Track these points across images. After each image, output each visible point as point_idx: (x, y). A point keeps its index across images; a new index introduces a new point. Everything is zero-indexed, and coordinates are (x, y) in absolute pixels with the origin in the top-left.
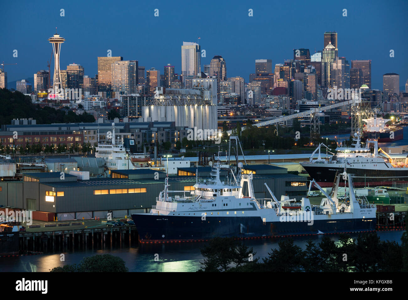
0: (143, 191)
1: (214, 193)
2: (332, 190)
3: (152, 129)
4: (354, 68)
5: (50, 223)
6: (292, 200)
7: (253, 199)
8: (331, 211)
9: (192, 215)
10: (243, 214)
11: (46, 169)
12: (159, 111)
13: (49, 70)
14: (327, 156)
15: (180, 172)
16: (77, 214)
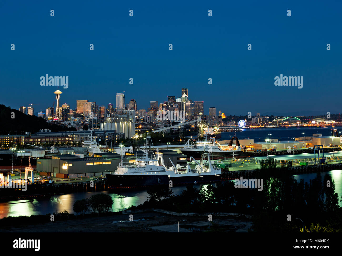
0: (110, 163)
1: (145, 163)
2: (200, 161)
3: (105, 134)
4: (196, 105)
5: (65, 179)
6: (182, 166)
7: (164, 166)
8: (200, 171)
9: (135, 174)
10: (159, 173)
11: (59, 153)
12: (108, 125)
13: (54, 107)
14: (191, 146)
15: (126, 153)
16: (78, 174)
